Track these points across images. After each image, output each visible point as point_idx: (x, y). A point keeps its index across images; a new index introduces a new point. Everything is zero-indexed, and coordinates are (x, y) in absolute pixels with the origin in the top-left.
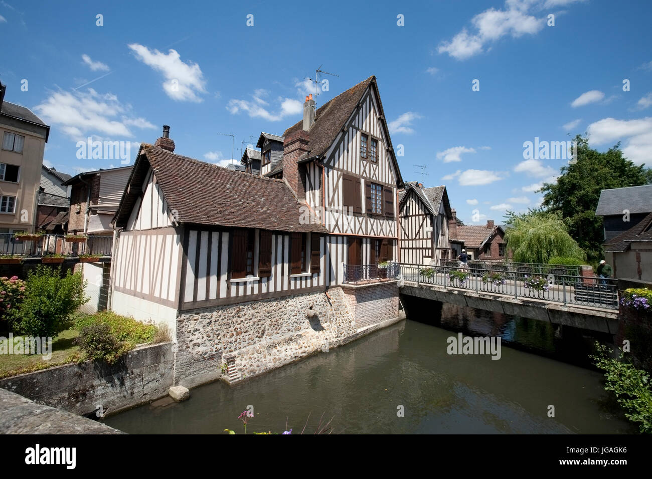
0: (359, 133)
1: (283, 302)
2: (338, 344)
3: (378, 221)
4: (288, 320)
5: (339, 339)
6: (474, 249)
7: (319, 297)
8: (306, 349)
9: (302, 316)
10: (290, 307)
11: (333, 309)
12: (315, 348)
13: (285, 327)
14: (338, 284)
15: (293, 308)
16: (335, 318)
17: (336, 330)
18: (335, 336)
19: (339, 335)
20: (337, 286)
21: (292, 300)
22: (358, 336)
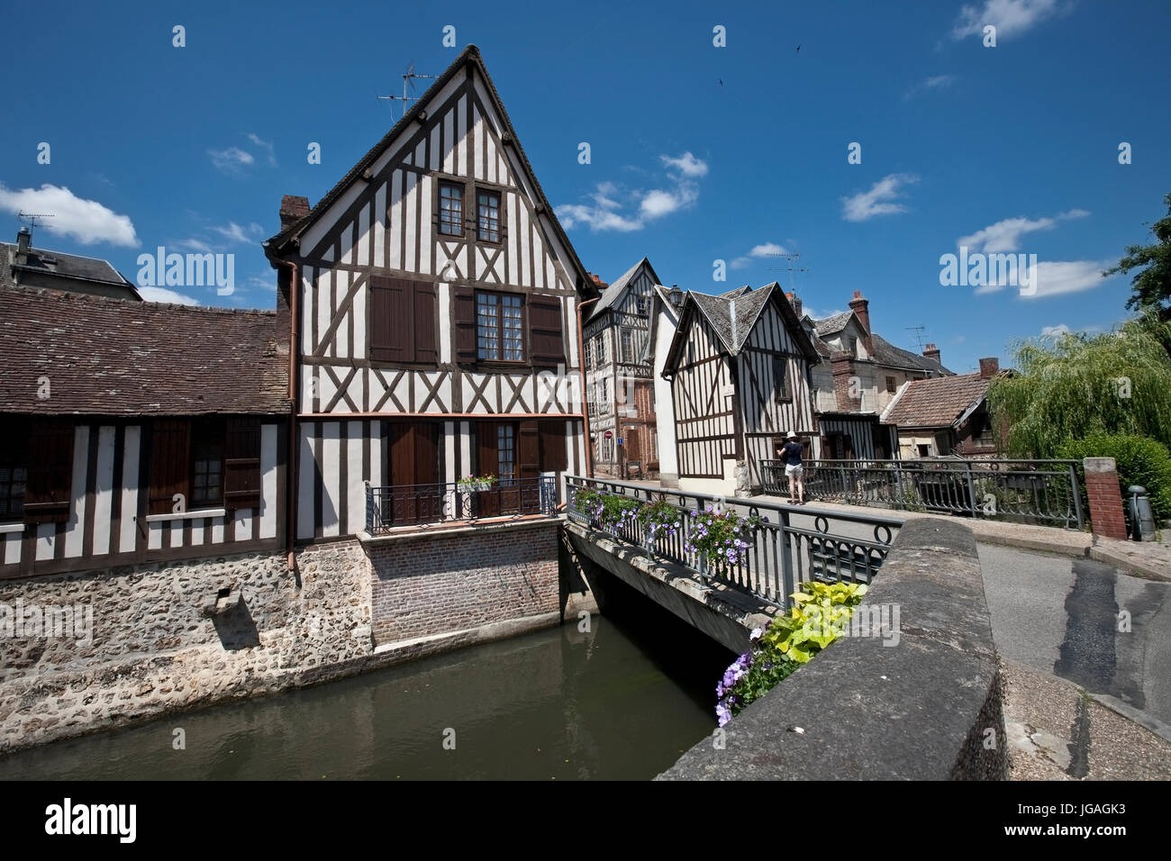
0: (427, 182)
1: (122, 581)
2: (284, 684)
3: (503, 379)
4: (132, 624)
5: (291, 670)
6: (935, 430)
7: (266, 566)
8: (164, 697)
9: (189, 610)
10: (143, 592)
11: (302, 595)
12: (201, 694)
13: (120, 639)
14: (350, 531)
15: (157, 593)
16: (301, 616)
17: (290, 649)
18: (281, 662)
19: (296, 660)
20: (344, 537)
21: (155, 575)
22: (372, 664)
